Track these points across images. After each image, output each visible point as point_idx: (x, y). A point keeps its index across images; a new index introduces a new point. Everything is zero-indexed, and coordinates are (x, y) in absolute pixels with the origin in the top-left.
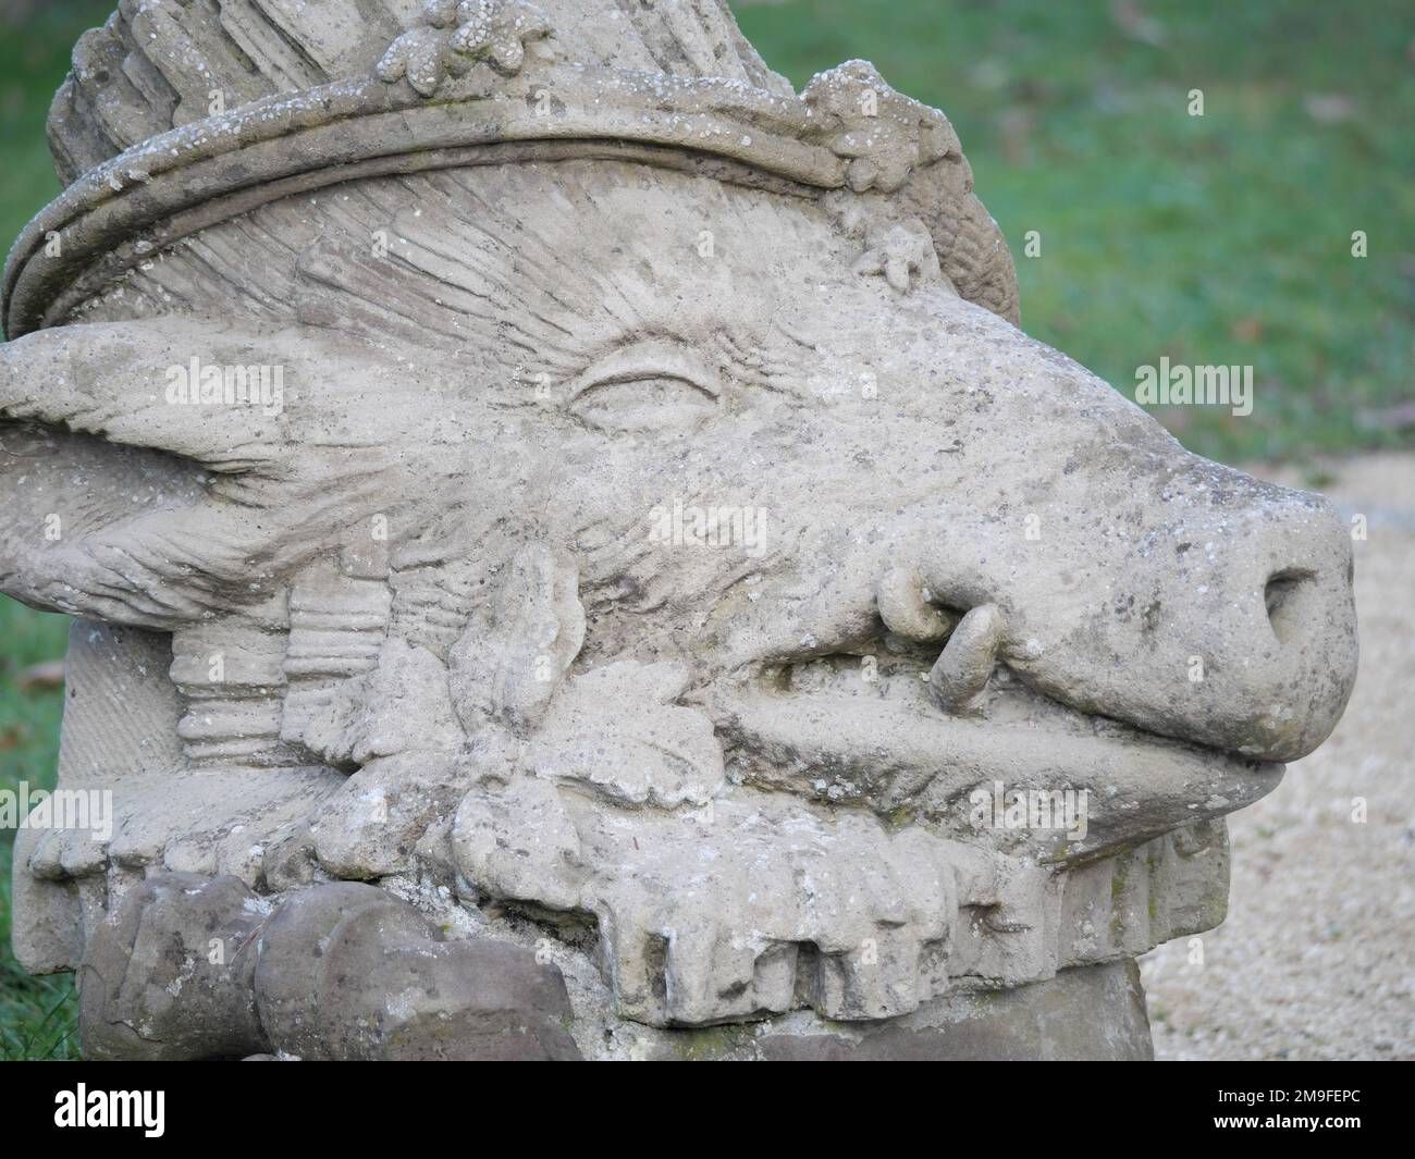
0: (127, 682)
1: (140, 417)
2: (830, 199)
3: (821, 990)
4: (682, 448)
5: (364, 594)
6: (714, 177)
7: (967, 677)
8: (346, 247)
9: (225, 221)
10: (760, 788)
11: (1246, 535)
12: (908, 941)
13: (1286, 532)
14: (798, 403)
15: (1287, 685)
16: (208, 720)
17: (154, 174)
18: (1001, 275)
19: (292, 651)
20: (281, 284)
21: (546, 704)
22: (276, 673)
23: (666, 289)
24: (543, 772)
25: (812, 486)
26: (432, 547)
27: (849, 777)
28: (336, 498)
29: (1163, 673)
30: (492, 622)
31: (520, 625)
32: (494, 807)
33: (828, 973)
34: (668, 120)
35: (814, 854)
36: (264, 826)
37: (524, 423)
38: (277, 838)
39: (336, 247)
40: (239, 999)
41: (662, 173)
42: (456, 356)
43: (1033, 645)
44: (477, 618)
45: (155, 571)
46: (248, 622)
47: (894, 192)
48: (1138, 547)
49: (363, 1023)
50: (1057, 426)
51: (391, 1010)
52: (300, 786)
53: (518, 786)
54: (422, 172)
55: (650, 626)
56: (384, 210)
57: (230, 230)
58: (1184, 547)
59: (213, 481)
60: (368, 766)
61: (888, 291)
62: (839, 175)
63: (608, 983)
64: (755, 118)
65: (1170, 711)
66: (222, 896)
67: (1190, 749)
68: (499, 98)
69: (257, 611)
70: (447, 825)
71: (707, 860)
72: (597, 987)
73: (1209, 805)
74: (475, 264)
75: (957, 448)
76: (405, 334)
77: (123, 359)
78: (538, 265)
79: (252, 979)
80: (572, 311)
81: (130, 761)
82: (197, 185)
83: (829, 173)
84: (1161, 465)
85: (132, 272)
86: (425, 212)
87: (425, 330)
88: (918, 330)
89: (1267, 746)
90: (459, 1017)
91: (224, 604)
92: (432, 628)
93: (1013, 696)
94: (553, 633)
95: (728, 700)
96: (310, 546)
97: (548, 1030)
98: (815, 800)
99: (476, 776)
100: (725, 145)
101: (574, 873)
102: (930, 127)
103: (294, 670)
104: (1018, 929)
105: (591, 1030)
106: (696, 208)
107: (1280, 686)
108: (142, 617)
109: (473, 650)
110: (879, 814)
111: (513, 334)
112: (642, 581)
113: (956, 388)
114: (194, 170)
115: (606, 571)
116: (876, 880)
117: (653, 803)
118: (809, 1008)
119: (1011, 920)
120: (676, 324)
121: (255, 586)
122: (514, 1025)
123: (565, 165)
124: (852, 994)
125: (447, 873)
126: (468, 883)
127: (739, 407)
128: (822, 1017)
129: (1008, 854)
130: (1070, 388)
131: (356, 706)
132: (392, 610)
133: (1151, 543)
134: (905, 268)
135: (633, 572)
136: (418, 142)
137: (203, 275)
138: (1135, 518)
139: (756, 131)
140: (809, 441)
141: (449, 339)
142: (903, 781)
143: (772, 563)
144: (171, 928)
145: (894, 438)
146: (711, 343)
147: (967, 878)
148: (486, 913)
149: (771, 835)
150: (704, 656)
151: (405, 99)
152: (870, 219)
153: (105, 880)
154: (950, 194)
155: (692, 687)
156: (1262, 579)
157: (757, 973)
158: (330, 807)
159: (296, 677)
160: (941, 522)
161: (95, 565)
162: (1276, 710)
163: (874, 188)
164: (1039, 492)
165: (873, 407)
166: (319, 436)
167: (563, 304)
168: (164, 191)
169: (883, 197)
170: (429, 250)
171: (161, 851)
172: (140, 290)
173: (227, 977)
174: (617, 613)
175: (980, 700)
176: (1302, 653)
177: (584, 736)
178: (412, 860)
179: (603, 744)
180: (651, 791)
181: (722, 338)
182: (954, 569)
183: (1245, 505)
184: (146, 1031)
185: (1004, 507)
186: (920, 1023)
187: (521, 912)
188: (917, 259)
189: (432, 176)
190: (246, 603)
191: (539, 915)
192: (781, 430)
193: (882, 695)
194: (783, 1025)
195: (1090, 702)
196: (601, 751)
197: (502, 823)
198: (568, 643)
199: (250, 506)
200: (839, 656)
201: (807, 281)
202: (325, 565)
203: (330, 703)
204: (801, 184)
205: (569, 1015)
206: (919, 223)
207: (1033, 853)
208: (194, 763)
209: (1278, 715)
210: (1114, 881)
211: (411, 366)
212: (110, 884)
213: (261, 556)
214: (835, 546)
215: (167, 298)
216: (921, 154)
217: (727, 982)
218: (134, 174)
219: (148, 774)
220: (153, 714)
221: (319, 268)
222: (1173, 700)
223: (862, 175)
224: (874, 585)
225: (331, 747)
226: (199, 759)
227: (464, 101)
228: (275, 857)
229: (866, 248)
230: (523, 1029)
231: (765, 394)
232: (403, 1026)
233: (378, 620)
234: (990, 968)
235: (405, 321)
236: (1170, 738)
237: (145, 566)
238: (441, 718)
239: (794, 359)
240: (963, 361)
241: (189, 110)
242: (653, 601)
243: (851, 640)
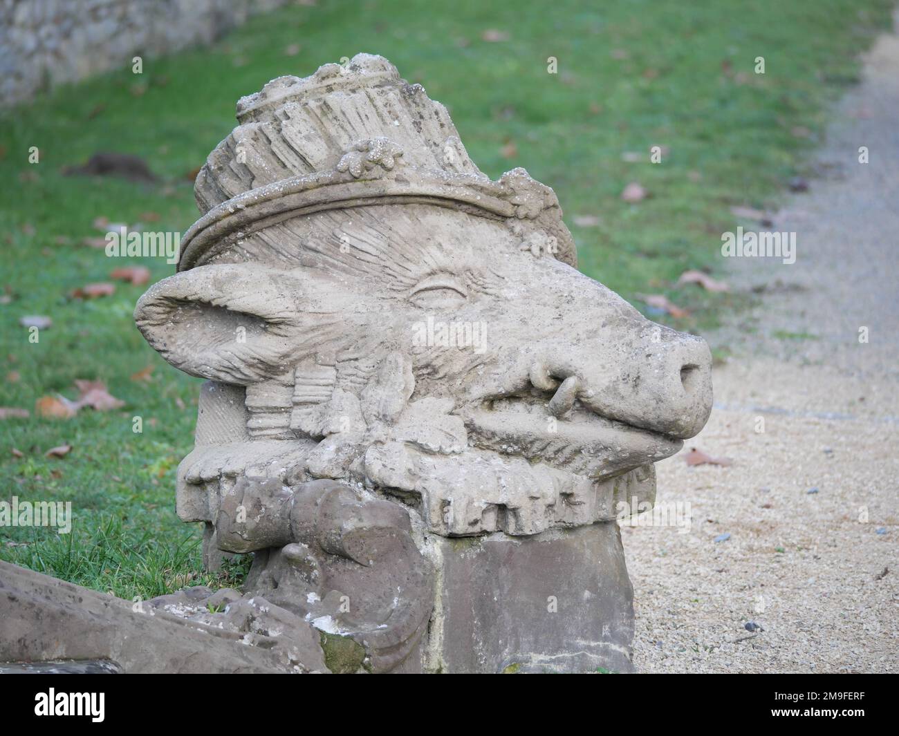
0: (225, 407)
1: (241, 300)
2: (509, 221)
3: (506, 524)
4: (453, 316)
5: (326, 371)
6: (465, 212)
7: (564, 404)
8: (321, 236)
9: (273, 225)
10: (480, 448)
11: (673, 351)
12: (541, 505)
13: (688, 350)
14: (498, 299)
15: (688, 408)
16: (260, 421)
17: (247, 206)
18: (572, 253)
19: (296, 393)
20: (295, 250)
21: (400, 413)
22: (288, 402)
23: (449, 254)
24: (398, 439)
25: (504, 331)
26: (353, 353)
27: (516, 444)
28: (316, 333)
29: (641, 403)
30: (378, 382)
31: (390, 383)
32: (380, 452)
33: (510, 517)
34: (449, 189)
35: (504, 472)
36: (286, 460)
37: (391, 305)
38: (291, 466)
39: (317, 236)
40: (283, 523)
41: (445, 210)
42: (364, 279)
43: (590, 392)
44: (372, 381)
45: (244, 361)
46: (278, 382)
47: (533, 219)
48: (631, 355)
49: (334, 531)
50: (599, 309)
51: (345, 526)
52: (298, 447)
53: (389, 445)
54: (352, 207)
55: (439, 384)
56: (337, 222)
57: (275, 229)
58: (649, 356)
59: (267, 326)
60: (329, 437)
61: (532, 257)
62: (513, 212)
63: (424, 520)
64: (482, 189)
65: (643, 417)
66: (275, 485)
67: (649, 433)
68: (385, 179)
69: (282, 378)
70: (362, 459)
71: (463, 473)
72: (420, 522)
73: (656, 455)
74: (373, 244)
75: (560, 317)
76: (344, 270)
77: (234, 278)
78: (398, 244)
79: (289, 515)
80: (411, 262)
81: (226, 439)
82: (265, 211)
83: (509, 211)
84: (639, 325)
85: (234, 245)
86: (353, 222)
87: (352, 269)
88: (544, 272)
89: (680, 432)
90: (371, 530)
91: (269, 375)
92: (353, 384)
93: (581, 413)
94: (403, 386)
95: (469, 413)
96: (304, 352)
97: (404, 536)
98: (502, 453)
99: (373, 441)
100: (471, 199)
101: (412, 477)
102: (548, 194)
103: (297, 401)
104: (580, 503)
105: (419, 537)
106: (458, 223)
107: (686, 408)
108: (236, 380)
109: (370, 393)
110: (527, 458)
111: (387, 270)
112: (437, 367)
113: (560, 294)
114: (263, 205)
115: (423, 362)
116: (529, 482)
117: (441, 453)
118: (501, 531)
119: (578, 500)
120: (451, 268)
121: (282, 368)
122: (391, 533)
123: (408, 205)
124: (518, 525)
125: (362, 477)
126: (371, 481)
127: (475, 300)
128: (507, 534)
129: (577, 474)
130: (604, 295)
131: (322, 414)
132: (337, 377)
133: (636, 354)
134: (538, 248)
135: (434, 363)
136: (353, 195)
137: (263, 246)
138: (630, 344)
139: (482, 194)
140: (503, 314)
141: (362, 272)
142: (537, 445)
143: (488, 360)
144: (256, 496)
145: (535, 313)
146: (464, 275)
147: (562, 482)
148: (376, 493)
149: (487, 465)
150: (460, 396)
151: (348, 179)
152: (525, 229)
153: (218, 482)
154: (554, 220)
155: (455, 408)
156: (679, 368)
157: (483, 516)
158: (313, 453)
159: (296, 404)
160: (554, 345)
161: (220, 358)
162: (684, 417)
163: (526, 217)
164: (593, 334)
165: (527, 301)
166: (311, 309)
167: (408, 259)
168: (251, 213)
169: (529, 221)
170: (354, 237)
171: (244, 471)
172: (237, 252)
173: (278, 515)
174: (426, 379)
175: (568, 414)
176: (694, 396)
177: (414, 426)
178: (347, 473)
179: (422, 429)
180: (441, 447)
181: (468, 273)
182: (560, 363)
183: (672, 340)
184: (245, 536)
185: (578, 340)
186: (541, 539)
187: (390, 492)
188: (543, 245)
189: (356, 209)
190: (277, 375)
191: (398, 494)
192: (491, 309)
193: (529, 412)
194: (492, 537)
195: (612, 414)
196: (422, 431)
197: (384, 458)
198: (408, 390)
199: (282, 336)
200: (511, 397)
201: (501, 252)
202: (309, 360)
203: (310, 414)
204: (498, 215)
205: (411, 530)
206: (543, 231)
207: (587, 474)
208: (252, 438)
209: (685, 419)
210: (614, 488)
211: (346, 283)
212: (221, 484)
213: (286, 356)
214: (513, 354)
215: (248, 255)
216: (544, 204)
217: (472, 519)
218: (239, 206)
219: (233, 443)
220: (236, 420)
221: (311, 244)
222: (644, 413)
223: (522, 212)
224: (529, 369)
225: (313, 431)
226: (256, 436)
227: (371, 180)
228: (291, 472)
229: (523, 240)
230: (394, 535)
231: (484, 296)
232: (350, 532)
233: (331, 381)
234: (569, 519)
235: (344, 265)
236: (642, 429)
237: (240, 359)
238: (357, 419)
239: (496, 282)
240: (562, 284)
241: (259, 182)
242: (441, 375)
243: (518, 390)
